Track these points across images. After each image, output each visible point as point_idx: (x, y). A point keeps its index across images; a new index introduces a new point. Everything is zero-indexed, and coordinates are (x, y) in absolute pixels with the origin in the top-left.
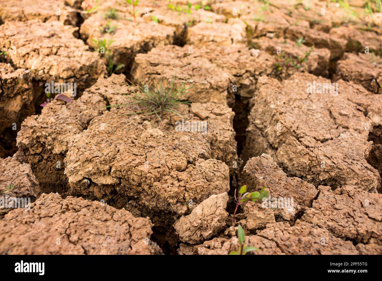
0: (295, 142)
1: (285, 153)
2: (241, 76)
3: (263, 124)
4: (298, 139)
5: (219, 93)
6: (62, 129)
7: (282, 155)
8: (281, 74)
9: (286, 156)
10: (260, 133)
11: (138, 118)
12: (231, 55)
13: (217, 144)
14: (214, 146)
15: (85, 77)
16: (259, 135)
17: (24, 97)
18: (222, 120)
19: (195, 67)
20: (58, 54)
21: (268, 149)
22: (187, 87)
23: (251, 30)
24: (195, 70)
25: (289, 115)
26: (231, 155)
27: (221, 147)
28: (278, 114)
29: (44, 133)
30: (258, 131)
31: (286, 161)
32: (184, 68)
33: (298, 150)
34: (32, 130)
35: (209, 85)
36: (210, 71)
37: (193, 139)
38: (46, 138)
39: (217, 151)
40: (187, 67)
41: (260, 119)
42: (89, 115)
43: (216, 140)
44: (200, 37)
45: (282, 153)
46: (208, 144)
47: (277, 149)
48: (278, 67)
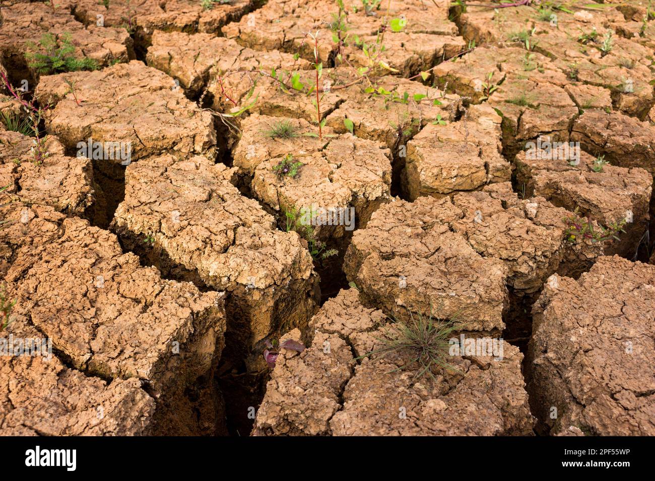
0: (608, 403)
1: (596, 415)
2: (514, 260)
3: (559, 359)
4: (612, 396)
5: (492, 308)
6: (317, 403)
7: (593, 417)
8: (575, 245)
9: (597, 419)
10: (555, 372)
11: (405, 378)
12: (494, 217)
13: (509, 409)
14: (506, 412)
15: (287, 282)
16: (554, 375)
17: (216, 329)
18: (509, 369)
19: (448, 256)
20: (237, 242)
21: (572, 404)
22: (447, 302)
23: (511, 127)
24: (449, 262)
25: (597, 352)
26: (526, 420)
27: (515, 413)
28: (581, 352)
29: (295, 411)
30: (552, 368)
31: (598, 426)
32: (432, 259)
33: (614, 416)
34: (280, 407)
35: (478, 298)
36: (471, 262)
37: (481, 407)
38: (297, 415)
39: (510, 419)
40: (435, 256)
41: (556, 352)
42: (338, 376)
43: (508, 404)
44: (436, 171)
45: (591, 414)
46: (499, 413)
47: (584, 406)
48: (570, 235)
